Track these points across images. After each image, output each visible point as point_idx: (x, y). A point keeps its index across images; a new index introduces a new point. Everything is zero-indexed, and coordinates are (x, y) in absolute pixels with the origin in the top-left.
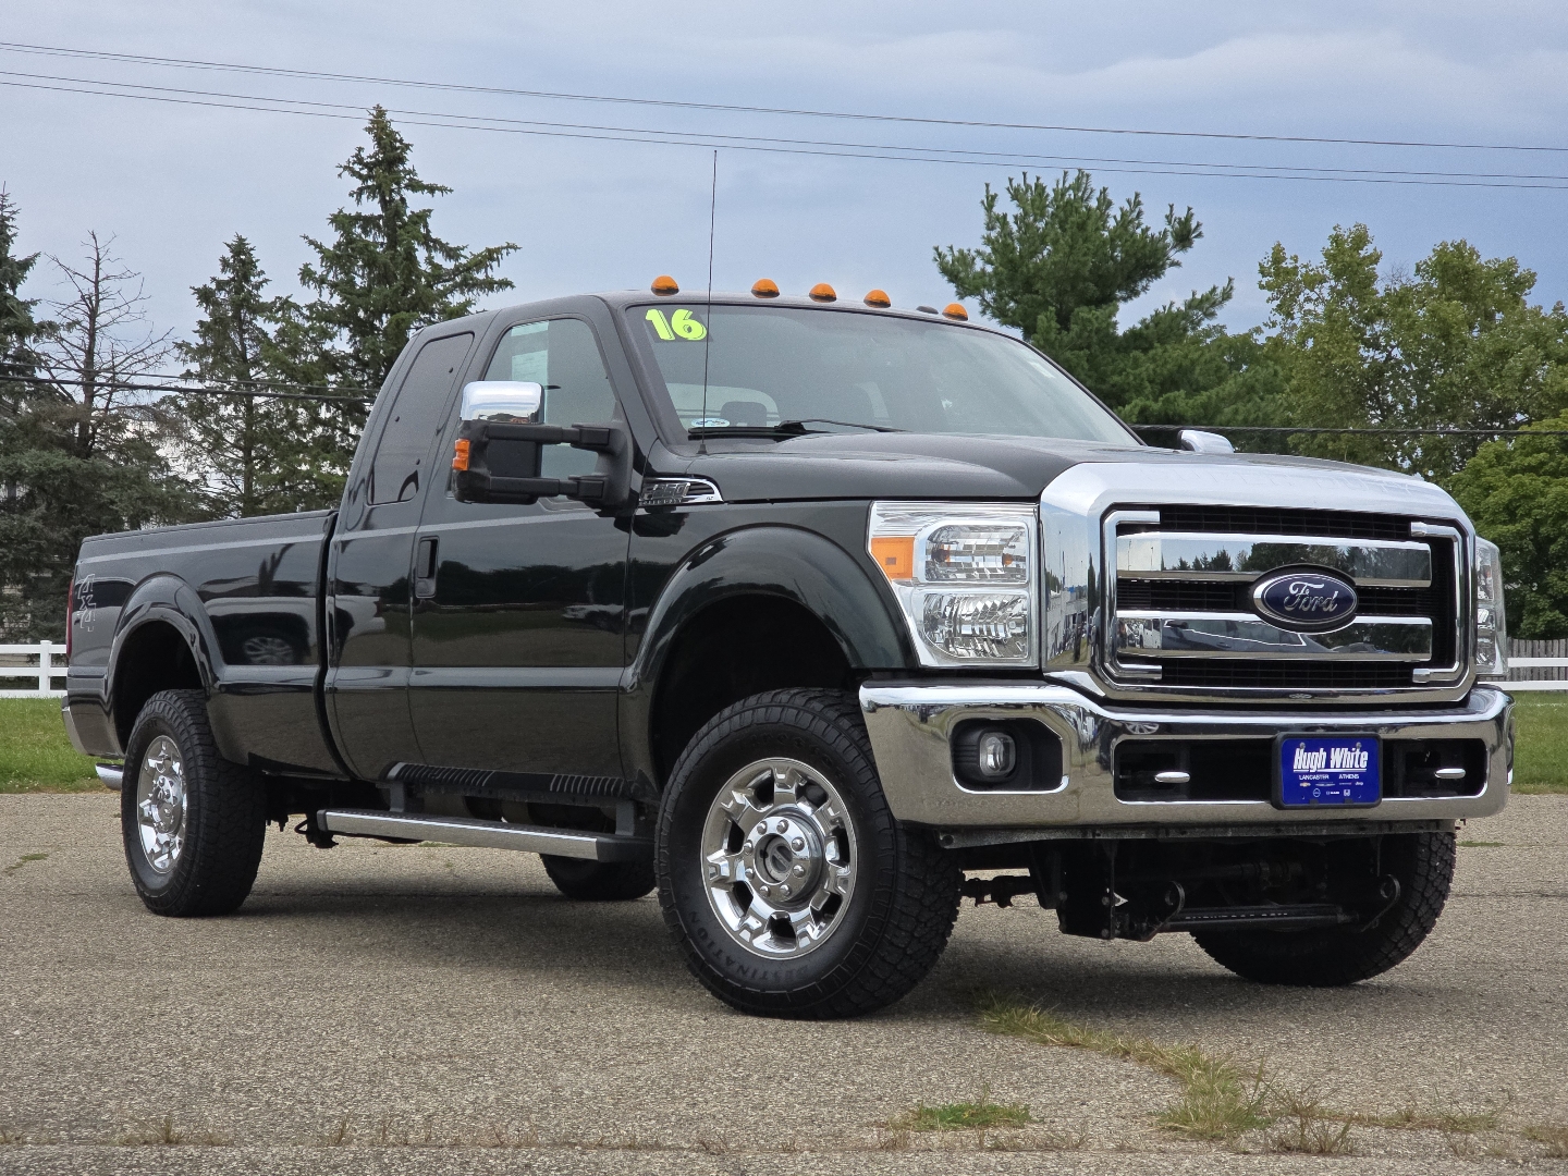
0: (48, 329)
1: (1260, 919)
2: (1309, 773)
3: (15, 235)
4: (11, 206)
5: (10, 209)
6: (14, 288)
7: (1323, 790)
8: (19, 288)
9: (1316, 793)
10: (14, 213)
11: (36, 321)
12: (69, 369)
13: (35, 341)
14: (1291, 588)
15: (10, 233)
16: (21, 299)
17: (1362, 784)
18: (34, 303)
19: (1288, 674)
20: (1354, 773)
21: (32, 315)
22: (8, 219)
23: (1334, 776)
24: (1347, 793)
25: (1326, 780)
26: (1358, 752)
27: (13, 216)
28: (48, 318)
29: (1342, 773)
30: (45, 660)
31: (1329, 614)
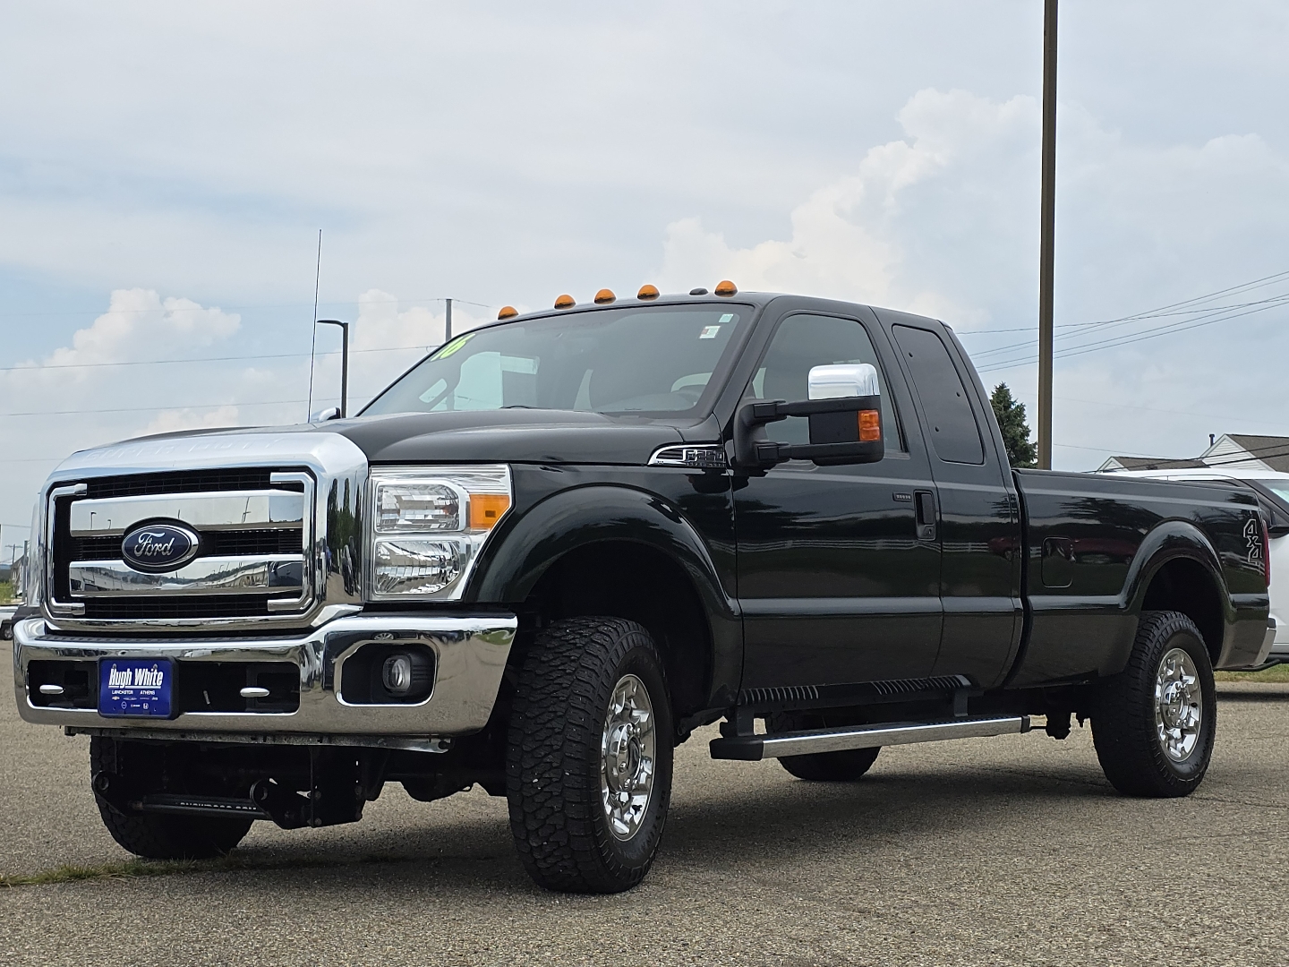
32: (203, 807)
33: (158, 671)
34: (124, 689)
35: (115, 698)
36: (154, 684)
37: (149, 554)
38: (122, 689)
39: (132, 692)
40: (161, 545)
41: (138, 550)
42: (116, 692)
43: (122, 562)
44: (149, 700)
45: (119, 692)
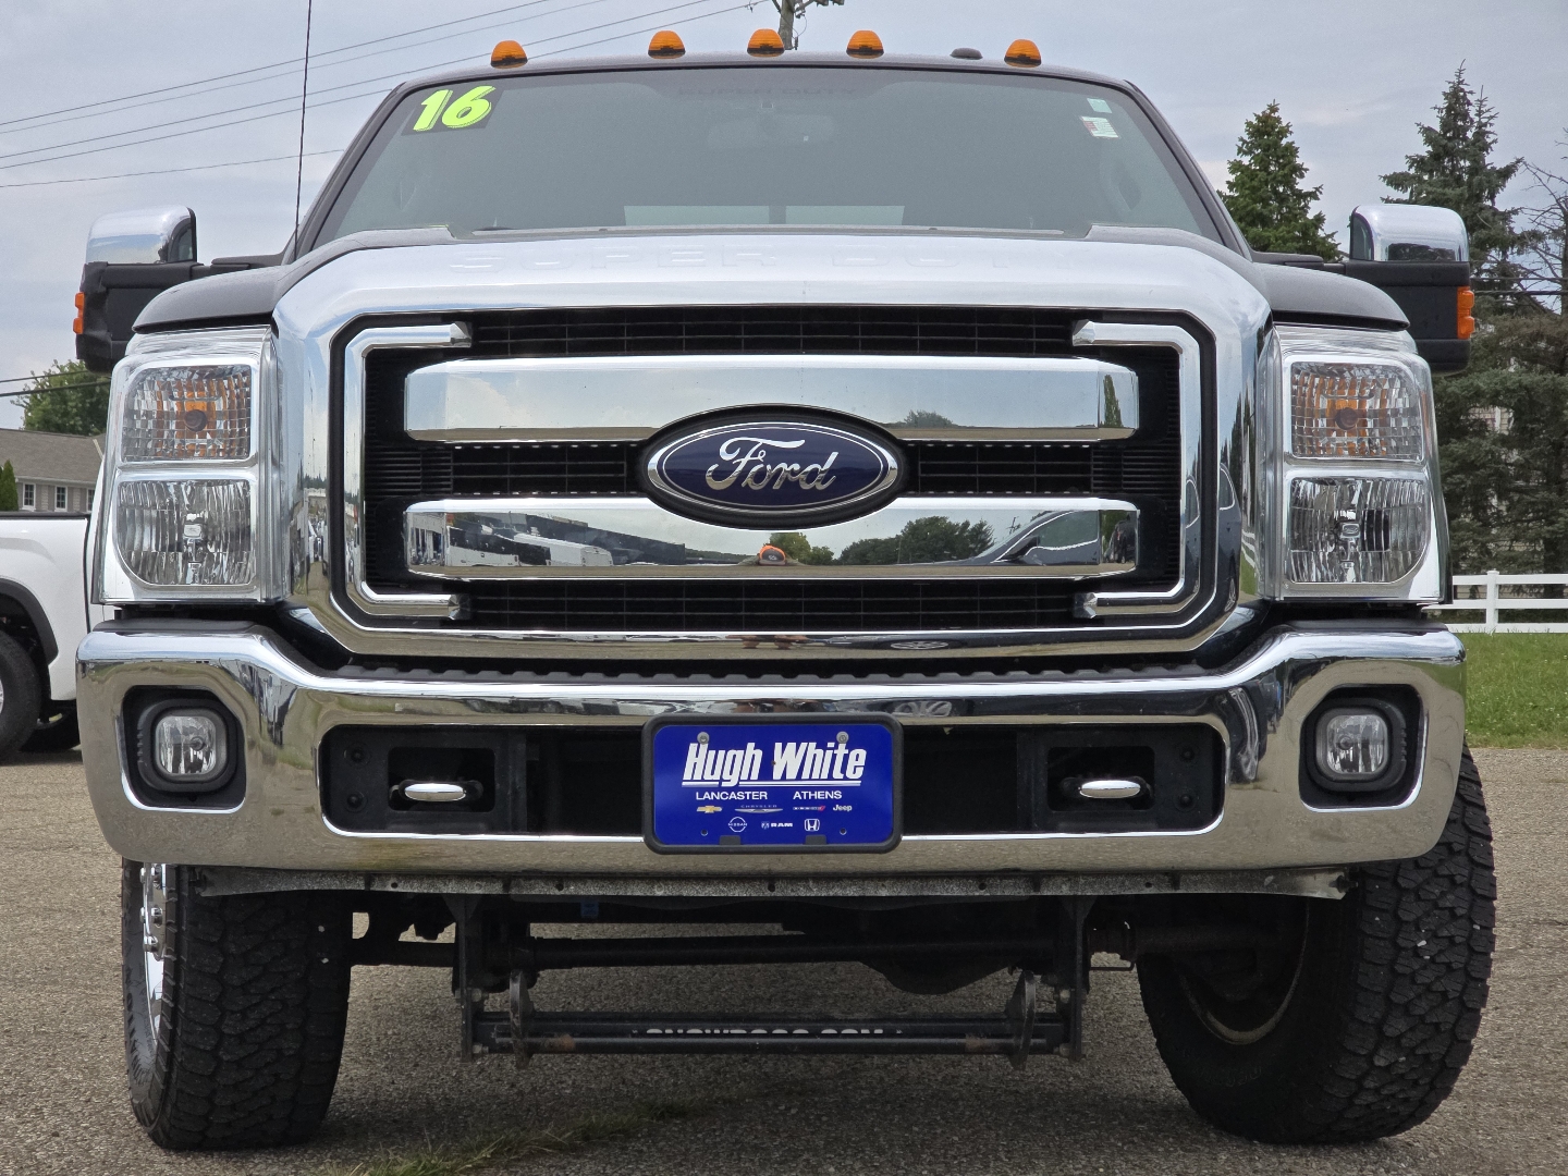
0: (1530, 239)
1: (819, 1040)
2: (719, 789)
3: (1495, 141)
4: (1488, 111)
5: (1487, 115)
6: (1492, 197)
7: (754, 820)
8: (1498, 198)
9: (737, 825)
10: (1492, 117)
11: (1518, 231)
12: (1542, 279)
13: (1519, 253)
14: (723, 449)
15: (1489, 140)
16: (1501, 209)
17: (849, 808)
18: (1515, 212)
19: (750, 606)
20: (831, 789)
21: (1512, 225)
22: (1485, 125)
23: (781, 796)
24: (812, 826)
25: (762, 802)
26: (842, 750)
27: (1491, 121)
28: (1530, 227)
29: (800, 789)
30: (1492, 592)
31: (814, 495)
32: (721, 1035)
33: (850, 747)
34: (736, 789)
35: (708, 809)
36: (837, 774)
37: (756, 487)
38: (729, 790)
39: (764, 795)
40: (796, 467)
41: (718, 475)
42: (706, 796)
43: (646, 502)
44: (826, 811)
45: (719, 796)
